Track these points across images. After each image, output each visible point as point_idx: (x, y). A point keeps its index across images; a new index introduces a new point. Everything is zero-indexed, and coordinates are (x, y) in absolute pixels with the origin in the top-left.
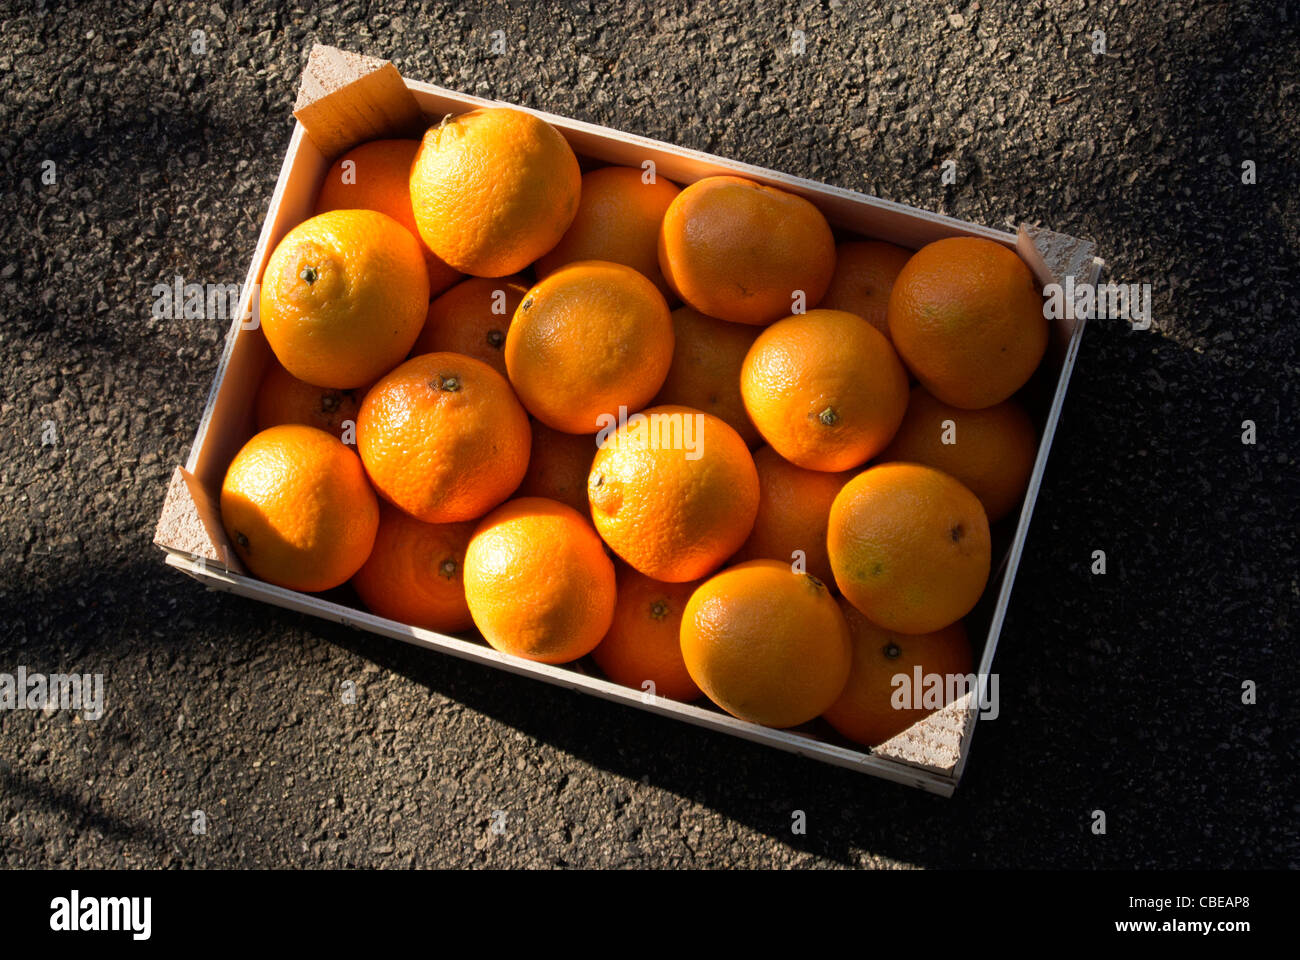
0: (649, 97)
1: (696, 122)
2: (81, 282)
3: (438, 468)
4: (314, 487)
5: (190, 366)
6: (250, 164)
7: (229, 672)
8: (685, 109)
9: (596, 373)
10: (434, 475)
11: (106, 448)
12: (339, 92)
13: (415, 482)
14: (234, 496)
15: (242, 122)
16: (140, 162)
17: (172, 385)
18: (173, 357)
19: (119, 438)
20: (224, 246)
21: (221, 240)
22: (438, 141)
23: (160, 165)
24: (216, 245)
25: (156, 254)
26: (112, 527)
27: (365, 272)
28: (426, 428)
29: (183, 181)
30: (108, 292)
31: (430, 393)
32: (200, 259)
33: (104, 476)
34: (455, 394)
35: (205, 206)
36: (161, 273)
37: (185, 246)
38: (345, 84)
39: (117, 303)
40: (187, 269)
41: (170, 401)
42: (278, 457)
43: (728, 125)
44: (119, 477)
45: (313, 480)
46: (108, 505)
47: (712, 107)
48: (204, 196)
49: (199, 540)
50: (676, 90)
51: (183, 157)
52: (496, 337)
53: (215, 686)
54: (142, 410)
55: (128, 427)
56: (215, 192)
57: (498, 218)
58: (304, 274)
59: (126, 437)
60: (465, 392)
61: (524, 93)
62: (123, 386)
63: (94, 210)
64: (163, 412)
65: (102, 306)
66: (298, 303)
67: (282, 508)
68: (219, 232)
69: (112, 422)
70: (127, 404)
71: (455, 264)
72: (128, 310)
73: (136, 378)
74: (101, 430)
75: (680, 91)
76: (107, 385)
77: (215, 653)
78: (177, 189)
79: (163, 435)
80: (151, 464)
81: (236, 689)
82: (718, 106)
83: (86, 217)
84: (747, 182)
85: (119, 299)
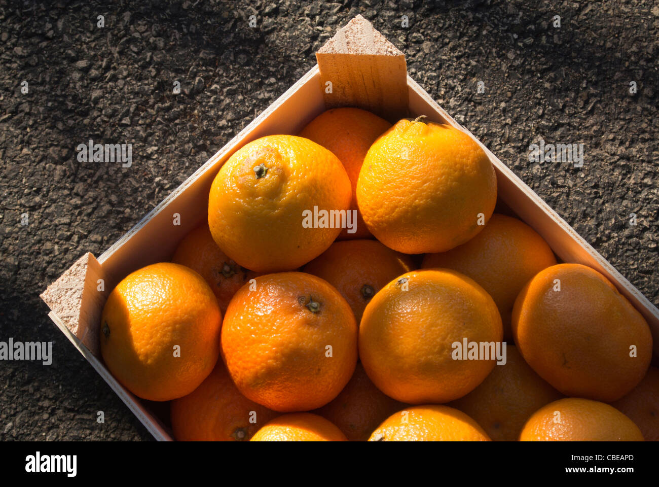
0: (569, 188)
1: (592, 223)
2: (123, 98)
3: (270, 361)
4: (175, 323)
5: (159, 193)
6: (277, 83)
7: (60, 412)
8: (589, 209)
9: (423, 359)
10: (263, 364)
11: (72, 214)
12: (357, 56)
13: (248, 362)
14: (119, 296)
15: (288, 52)
16: (207, 42)
17: (140, 198)
18: (151, 180)
19: (85, 212)
20: (228, 127)
21: (228, 121)
22: (406, 130)
23: (219, 50)
24: (223, 122)
25: (182, 107)
26: (45, 269)
27: (301, 191)
28: (278, 327)
29: (227, 70)
30: (136, 113)
31: (295, 303)
32: (207, 126)
33: (60, 233)
34: (312, 315)
35: (232, 94)
36: (177, 121)
37: (203, 112)
38: (364, 53)
39: (137, 124)
40: (195, 128)
41: (132, 208)
42: (164, 286)
43: (613, 238)
44: (69, 238)
45: (178, 317)
46: (51, 253)
47: (609, 219)
48: (234, 87)
49: (71, 313)
50: (590, 194)
51: (236, 54)
52: (368, 291)
53: (46, 416)
54: (110, 203)
55: (94, 209)
56: (243, 88)
57: (416, 207)
58: (257, 169)
59: (89, 215)
60: (320, 318)
61: (486, 138)
62: (108, 180)
63: (159, 56)
64: (123, 212)
65: (126, 121)
66: (241, 187)
67: (145, 325)
68: (230, 115)
69: (87, 200)
70: (103, 194)
71: (368, 223)
72: (141, 133)
73: (119, 180)
74: (76, 201)
75: (592, 196)
76: (98, 174)
77: (59, 394)
78: (220, 73)
79: (114, 227)
80: (94, 242)
81: (58, 427)
82: (613, 221)
83: (151, 58)
84: (610, 284)
85: (140, 122)
